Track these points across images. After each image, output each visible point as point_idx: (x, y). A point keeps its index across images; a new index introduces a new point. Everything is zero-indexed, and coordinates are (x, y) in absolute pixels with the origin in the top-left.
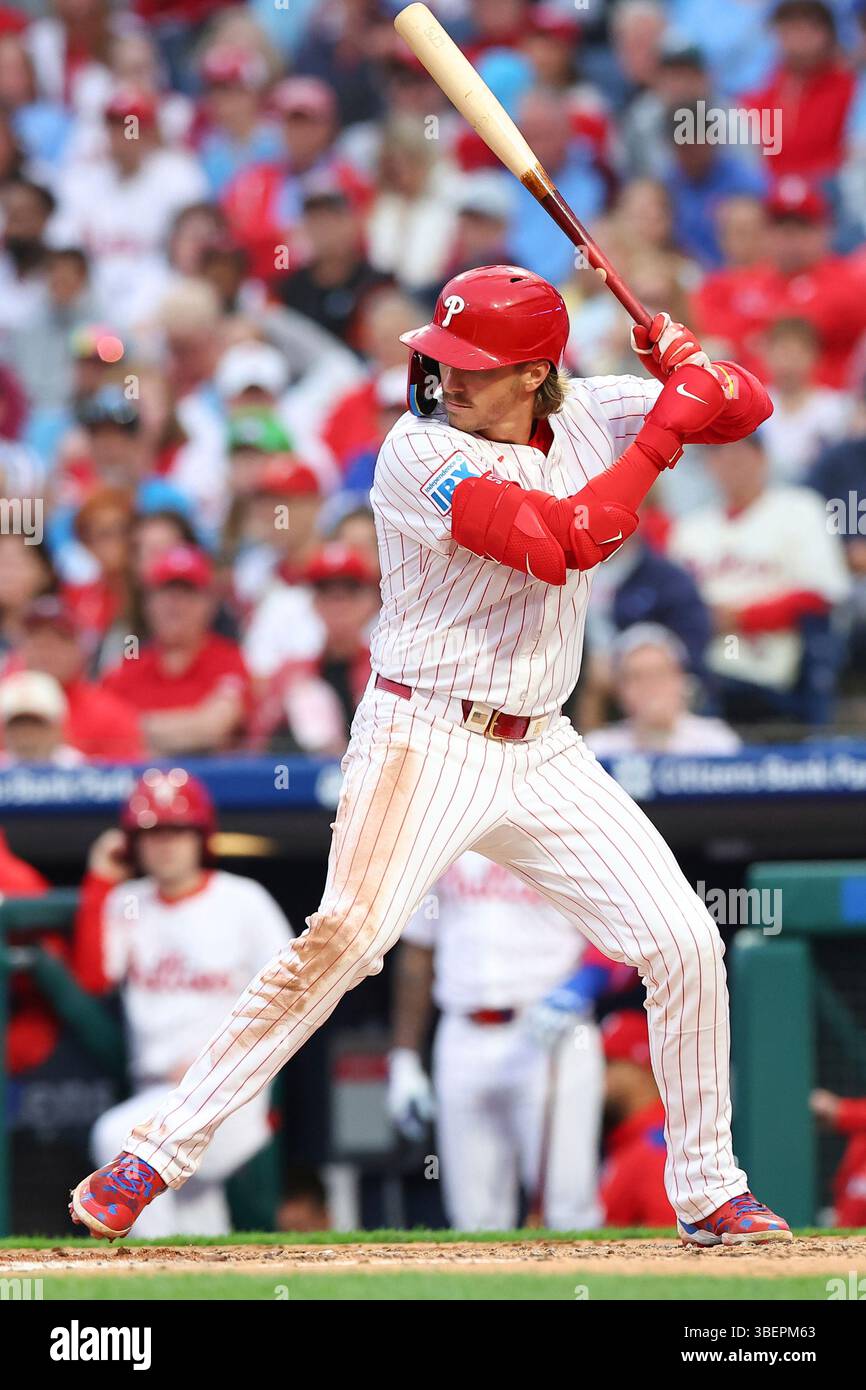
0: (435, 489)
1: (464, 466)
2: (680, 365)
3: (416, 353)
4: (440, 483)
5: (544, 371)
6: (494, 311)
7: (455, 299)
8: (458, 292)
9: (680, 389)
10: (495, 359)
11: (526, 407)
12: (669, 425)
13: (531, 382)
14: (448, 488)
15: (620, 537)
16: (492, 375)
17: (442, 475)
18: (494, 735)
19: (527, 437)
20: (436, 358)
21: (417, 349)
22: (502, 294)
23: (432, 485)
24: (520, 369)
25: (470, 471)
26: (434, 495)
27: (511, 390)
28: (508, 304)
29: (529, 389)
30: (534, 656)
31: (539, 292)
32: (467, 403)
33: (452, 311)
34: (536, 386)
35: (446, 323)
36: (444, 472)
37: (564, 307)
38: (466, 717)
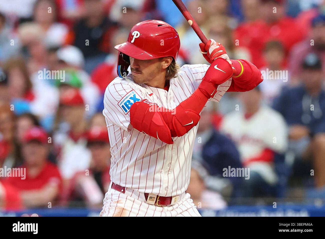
0: (123, 104)
1: (134, 96)
2: (216, 58)
3: (121, 53)
4: (125, 102)
5: (170, 61)
6: (151, 37)
7: (136, 32)
8: (138, 29)
9: (216, 67)
10: (151, 56)
11: (163, 74)
12: (210, 80)
13: (165, 65)
14: (128, 103)
15: (192, 123)
16: (150, 62)
17: (126, 99)
18: (158, 204)
19: (163, 86)
20: (129, 55)
21: (122, 52)
22: (154, 31)
23: (122, 102)
24: (161, 60)
25: (137, 98)
26: (123, 106)
27: (157, 68)
28: (157, 35)
29: (164, 67)
30: (169, 172)
31: (169, 30)
32: (140, 72)
33: (135, 37)
34: (167, 67)
35: (133, 41)
36: (127, 97)
37: (178, 36)
38: (146, 199)
